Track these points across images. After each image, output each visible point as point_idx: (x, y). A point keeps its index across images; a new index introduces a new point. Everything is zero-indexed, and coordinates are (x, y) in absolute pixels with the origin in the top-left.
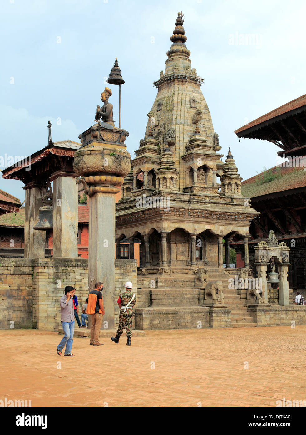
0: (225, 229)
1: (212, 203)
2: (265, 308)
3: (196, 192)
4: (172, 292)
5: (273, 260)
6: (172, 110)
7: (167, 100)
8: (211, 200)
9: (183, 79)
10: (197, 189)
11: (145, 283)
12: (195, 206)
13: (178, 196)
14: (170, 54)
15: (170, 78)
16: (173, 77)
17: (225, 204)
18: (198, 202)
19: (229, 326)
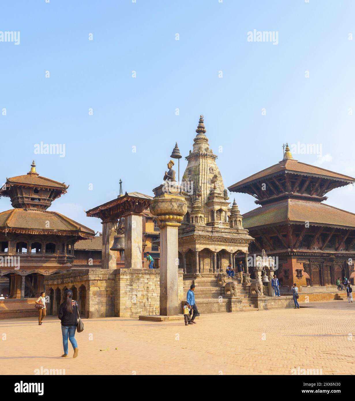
0: (234, 248)
1: (226, 232)
2: (262, 298)
3: (216, 226)
4: (205, 290)
5: (265, 268)
6: (199, 174)
7: (195, 168)
8: (225, 231)
9: (205, 156)
10: (216, 223)
11: (186, 284)
12: (216, 234)
13: (205, 228)
14: (196, 140)
15: (197, 155)
16: (199, 154)
17: (234, 233)
18: (218, 232)
19: (242, 310)
